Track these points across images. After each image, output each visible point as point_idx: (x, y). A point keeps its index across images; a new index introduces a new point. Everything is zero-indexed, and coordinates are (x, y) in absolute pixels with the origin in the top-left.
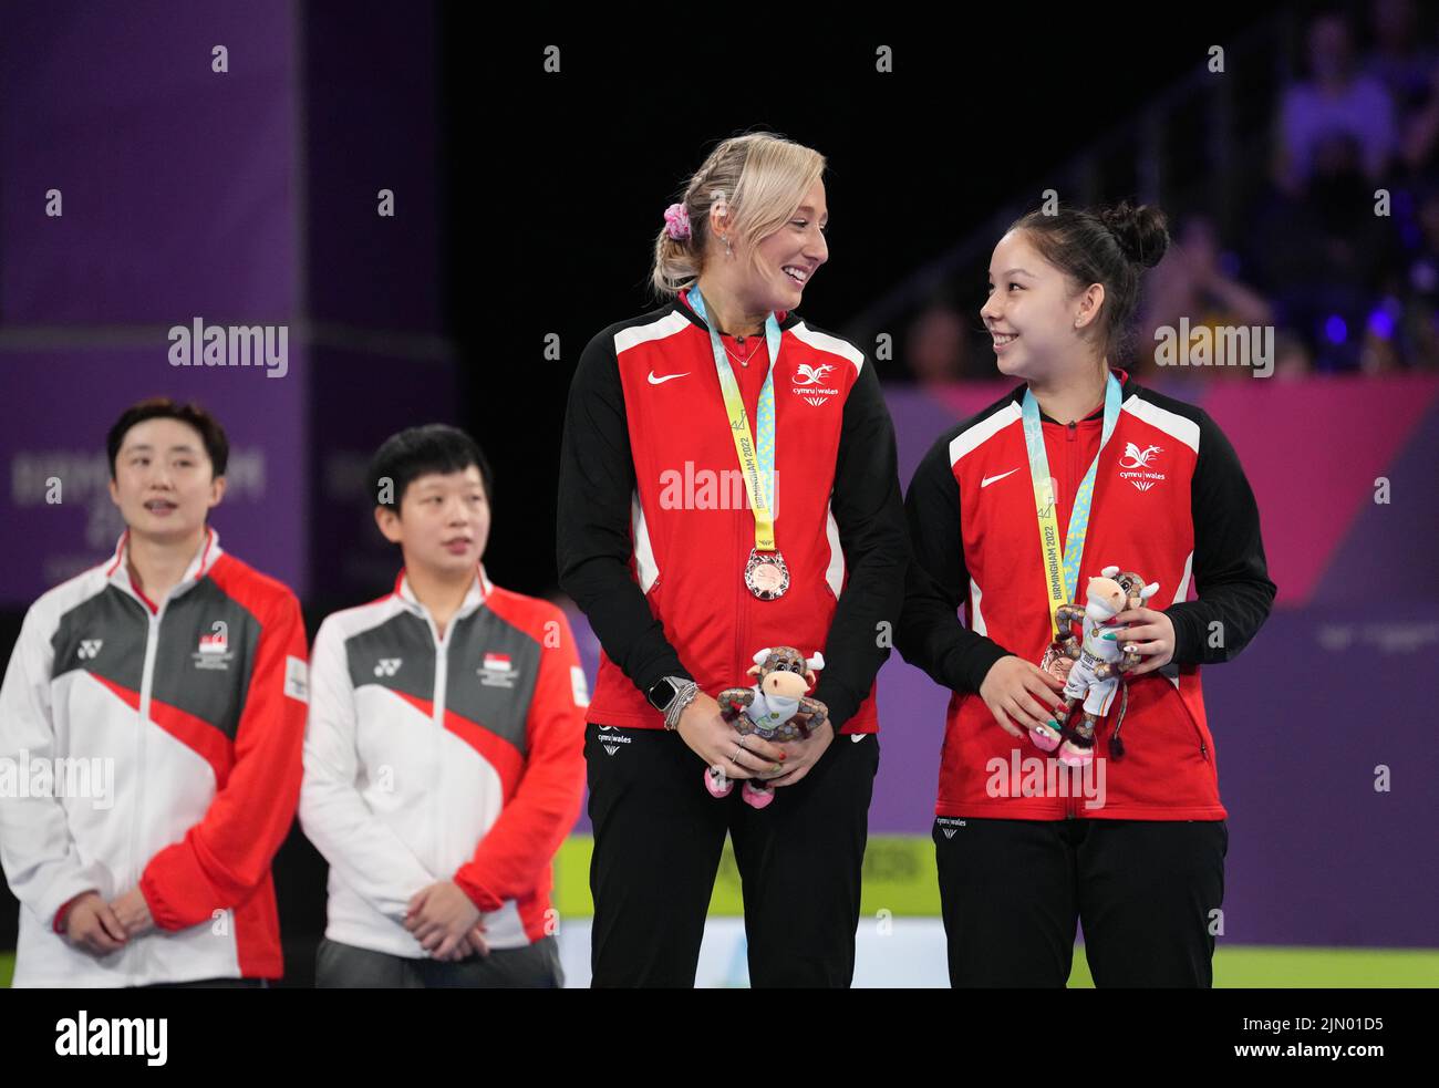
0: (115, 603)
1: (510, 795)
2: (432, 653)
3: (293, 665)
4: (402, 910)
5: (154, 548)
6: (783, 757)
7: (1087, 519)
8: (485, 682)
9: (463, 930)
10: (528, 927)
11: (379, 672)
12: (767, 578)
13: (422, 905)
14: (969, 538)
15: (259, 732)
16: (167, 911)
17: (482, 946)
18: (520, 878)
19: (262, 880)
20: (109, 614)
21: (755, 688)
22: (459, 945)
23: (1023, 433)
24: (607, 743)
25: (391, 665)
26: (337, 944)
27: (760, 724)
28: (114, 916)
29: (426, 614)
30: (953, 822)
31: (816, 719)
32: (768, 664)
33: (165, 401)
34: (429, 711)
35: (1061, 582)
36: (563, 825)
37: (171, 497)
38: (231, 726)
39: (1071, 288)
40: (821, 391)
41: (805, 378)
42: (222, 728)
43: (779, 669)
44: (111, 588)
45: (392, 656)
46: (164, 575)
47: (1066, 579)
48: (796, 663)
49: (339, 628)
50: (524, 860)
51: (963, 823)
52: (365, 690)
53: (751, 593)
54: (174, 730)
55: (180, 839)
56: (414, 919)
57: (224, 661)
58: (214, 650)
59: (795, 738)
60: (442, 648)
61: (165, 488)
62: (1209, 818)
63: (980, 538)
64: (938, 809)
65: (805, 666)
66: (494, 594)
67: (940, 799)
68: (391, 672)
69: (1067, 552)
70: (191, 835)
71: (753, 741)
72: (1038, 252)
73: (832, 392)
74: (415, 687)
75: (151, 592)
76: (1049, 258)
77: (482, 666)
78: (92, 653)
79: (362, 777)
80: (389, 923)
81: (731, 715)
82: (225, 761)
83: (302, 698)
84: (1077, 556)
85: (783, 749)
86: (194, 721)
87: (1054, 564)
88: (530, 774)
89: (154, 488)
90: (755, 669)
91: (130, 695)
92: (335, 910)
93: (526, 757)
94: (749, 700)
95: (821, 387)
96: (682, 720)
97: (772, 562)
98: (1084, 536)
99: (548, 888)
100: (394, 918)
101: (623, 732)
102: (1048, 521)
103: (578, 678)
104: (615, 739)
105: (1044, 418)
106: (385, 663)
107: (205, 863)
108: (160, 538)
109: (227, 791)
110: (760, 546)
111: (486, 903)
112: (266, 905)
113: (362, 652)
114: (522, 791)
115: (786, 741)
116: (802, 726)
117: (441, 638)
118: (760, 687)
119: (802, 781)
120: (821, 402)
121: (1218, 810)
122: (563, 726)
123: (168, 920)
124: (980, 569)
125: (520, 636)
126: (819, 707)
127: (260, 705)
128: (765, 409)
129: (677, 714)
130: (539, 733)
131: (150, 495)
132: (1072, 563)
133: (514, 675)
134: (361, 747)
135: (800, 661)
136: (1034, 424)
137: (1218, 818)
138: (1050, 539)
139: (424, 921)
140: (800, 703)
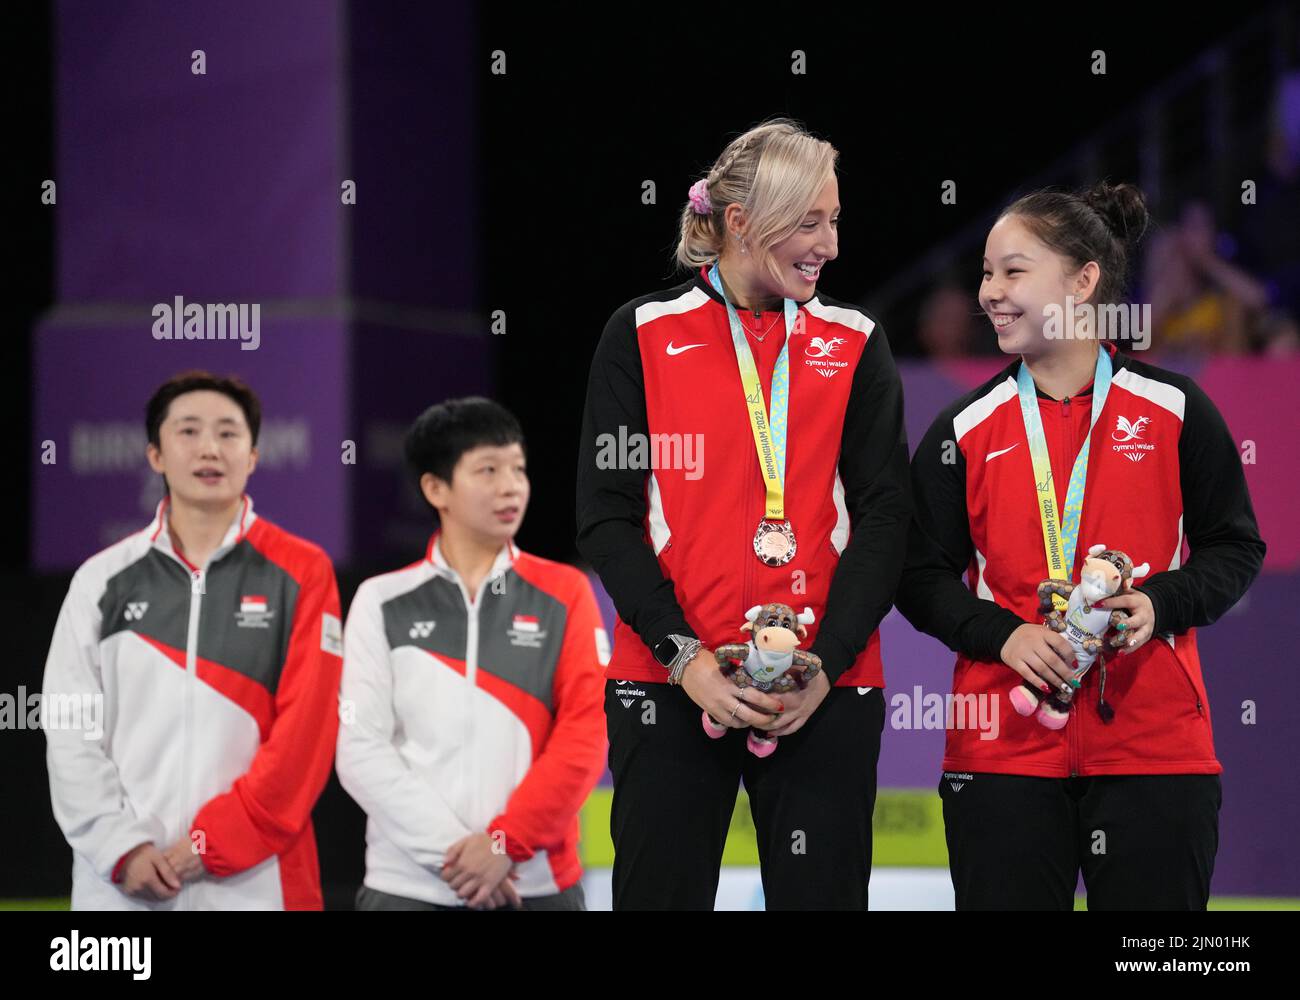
0: (158, 567)
1: (539, 750)
2: (463, 615)
3: (329, 622)
4: (438, 861)
5: (196, 513)
6: (781, 709)
7: (1083, 492)
8: (515, 642)
9: (498, 880)
10: (557, 876)
11: (413, 634)
12: (775, 545)
13: (458, 855)
14: (973, 510)
15: (299, 687)
16: (217, 857)
17: (513, 893)
18: (550, 829)
19: (304, 827)
20: (152, 576)
21: (750, 643)
22: (493, 895)
23: (1021, 409)
24: (623, 696)
25: (425, 627)
26: (376, 892)
27: (757, 677)
28: (169, 864)
29: (457, 579)
30: (960, 776)
31: (811, 671)
32: (759, 621)
33: (205, 375)
34: (462, 671)
35: (1060, 553)
36: (590, 779)
37: (219, 466)
38: (273, 681)
39: (1068, 267)
40: (832, 364)
41: (818, 350)
42: (264, 683)
43: (771, 624)
44: (154, 552)
45: (426, 619)
46: (204, 540)
47: (1064, 551)
48: (786, 619)
49: (374, 593)
50: (555, 812)
51: (970, 777)
52: (401, 651)
53: (759, 559)
54: (221, 686)
55: (228, 789)
56: (450, 870)
57: (265, 620)
58: (254, 611)
59: (791, 690)
60: (473, 610)
61: (214, 458)
62: (1207, 772)
63: (984, 511)
64: (944, 765)
65: (797, 621)
66: (521, 558)
67: (947, 755)
68: (425, 633)
69: (1065, 523)
70: (237, 785)
71: (751, 694)
72: (1033, 235)
73: (843, 365)
74: (447, 647)
75: (192, 556)
76: (1045, 241)
77: (511, 628)
78: (139, 615)
79: (399, 734)
80: (425, 872)
81: (729, 668)
82: (267, 716)
83: (337, 652)
84: (1075, 528)
85: (780, 700)
86: (239, 677)
87: (1053, 535)
88: (559, 730)
89: (204, 457)
90: (748, 626)
91: (178, 655)
92: (373, 859)
93: (554, 715)
94: (744, 655)
95: (831, 360)
96: (686, 674)
97: (780, 530)
98: (1080, 508)
99: (577, 839)
100: (429, 868)
101: (638, 685)
102: (1046, 494)
103: (601, 639)
104: (630, 692)
105: (1040, 394)
106: (419, 625)
107: (252, 811)
108: (205, 505)
109: (268, 744)
110: (769, 515)
111: (518, 853)
112: (308, 851)
113: (398, 616)
114: (550, 746)
115: (784, 692)
116: (798, 678)
117: (473, 601)
118: (754, 643)
119: (801, 730)
120: (832, 374)
121: (1214, 765)
122: (589, 685)
123: (218, 866)
124: (985, 539)
125: (547, 599)
126: (813, 659)
127: (299, 662)
128: (779, 384)
129: (680, 670)
130: (566, 690)
131: (198, 465)
132: (1070, 535)
133: (542, 635)
134: (397, 704)
135: (791, 616)
136: (1031, 399)
137: (1214, 772)
138: (1049, 513)
139: (460, 872)
140: (794, 656)
